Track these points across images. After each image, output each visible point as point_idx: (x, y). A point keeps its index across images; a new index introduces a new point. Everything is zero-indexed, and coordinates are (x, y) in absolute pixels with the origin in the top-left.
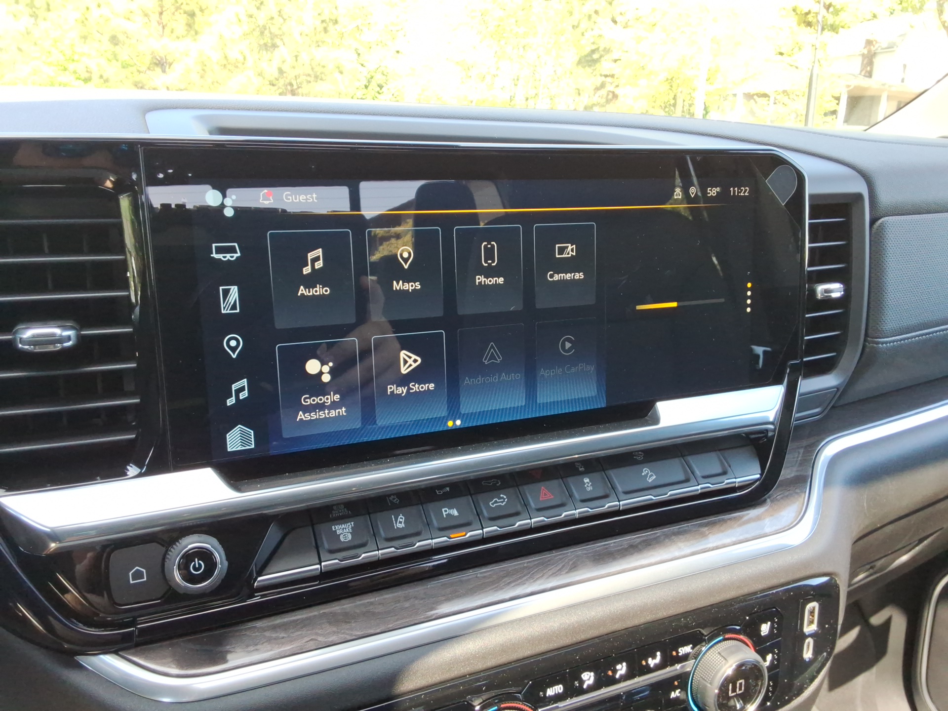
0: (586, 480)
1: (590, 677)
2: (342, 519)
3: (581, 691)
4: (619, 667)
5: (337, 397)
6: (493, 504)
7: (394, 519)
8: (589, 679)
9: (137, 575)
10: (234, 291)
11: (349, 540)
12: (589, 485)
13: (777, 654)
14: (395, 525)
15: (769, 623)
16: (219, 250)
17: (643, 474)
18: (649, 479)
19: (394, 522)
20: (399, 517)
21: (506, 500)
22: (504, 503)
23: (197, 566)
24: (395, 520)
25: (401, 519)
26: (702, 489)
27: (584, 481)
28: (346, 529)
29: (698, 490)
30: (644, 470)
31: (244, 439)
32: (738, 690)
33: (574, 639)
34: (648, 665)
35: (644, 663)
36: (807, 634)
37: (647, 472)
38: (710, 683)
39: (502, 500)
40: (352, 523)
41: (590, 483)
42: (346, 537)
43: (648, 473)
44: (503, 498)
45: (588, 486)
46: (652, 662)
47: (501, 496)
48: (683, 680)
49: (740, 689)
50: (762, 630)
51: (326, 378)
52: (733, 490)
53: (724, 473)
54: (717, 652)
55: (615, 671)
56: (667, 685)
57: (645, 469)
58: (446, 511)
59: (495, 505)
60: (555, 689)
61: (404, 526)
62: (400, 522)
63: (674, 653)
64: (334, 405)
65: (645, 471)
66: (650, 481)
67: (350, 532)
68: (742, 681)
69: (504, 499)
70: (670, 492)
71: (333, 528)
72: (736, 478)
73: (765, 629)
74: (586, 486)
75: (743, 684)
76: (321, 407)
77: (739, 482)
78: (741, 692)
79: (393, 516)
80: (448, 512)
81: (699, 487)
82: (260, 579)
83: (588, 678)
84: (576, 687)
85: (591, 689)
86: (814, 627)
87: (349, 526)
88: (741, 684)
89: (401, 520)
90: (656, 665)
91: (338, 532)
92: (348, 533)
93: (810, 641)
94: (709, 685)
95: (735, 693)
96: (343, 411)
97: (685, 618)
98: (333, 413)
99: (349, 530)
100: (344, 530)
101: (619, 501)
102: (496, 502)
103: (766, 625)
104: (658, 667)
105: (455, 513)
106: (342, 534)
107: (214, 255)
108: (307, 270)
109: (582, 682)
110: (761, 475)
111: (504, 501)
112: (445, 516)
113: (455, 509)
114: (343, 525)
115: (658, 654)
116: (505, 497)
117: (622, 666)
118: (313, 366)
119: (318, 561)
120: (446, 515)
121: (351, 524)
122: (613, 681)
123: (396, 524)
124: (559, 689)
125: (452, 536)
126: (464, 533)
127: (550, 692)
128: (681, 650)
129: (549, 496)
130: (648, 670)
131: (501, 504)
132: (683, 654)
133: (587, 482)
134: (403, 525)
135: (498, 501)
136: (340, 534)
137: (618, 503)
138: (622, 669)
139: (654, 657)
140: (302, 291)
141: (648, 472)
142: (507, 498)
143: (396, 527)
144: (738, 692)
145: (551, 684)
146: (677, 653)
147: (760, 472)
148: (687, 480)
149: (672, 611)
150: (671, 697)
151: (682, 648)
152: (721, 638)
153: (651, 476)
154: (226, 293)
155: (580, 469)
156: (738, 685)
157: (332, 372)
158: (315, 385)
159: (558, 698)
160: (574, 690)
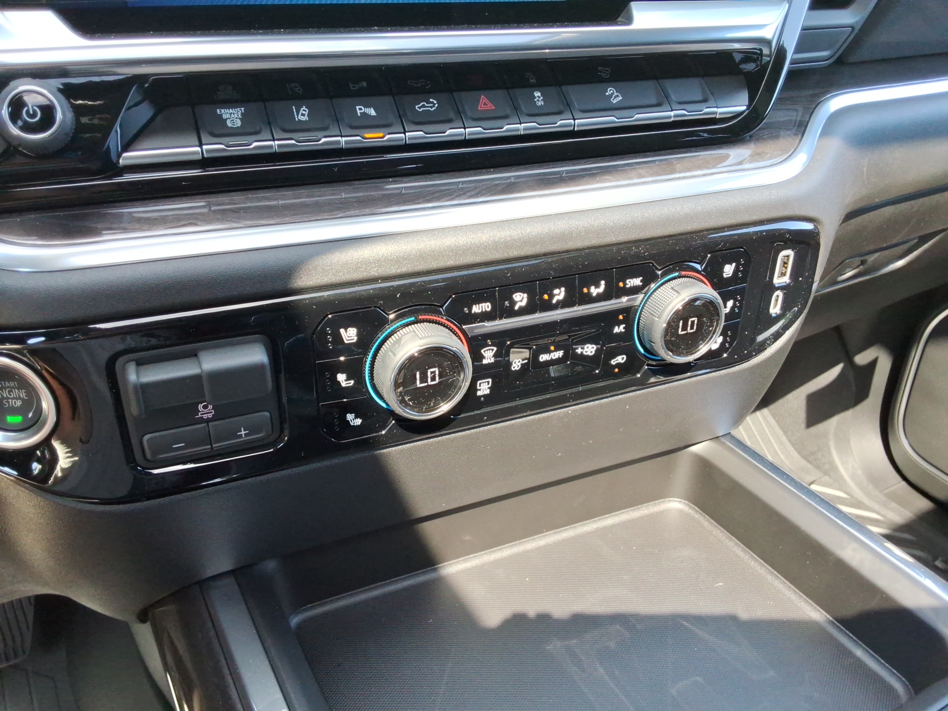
0: (537, 94)
1: (523, 298)
2: (230, 103)
3: (511, 313)
4: (556, 291)
6: (419, 108)
7: (295, 110)
8: (521, 301)
11: (238, 127)
12: (540, 100)
13: (740, 301)
14: (296, 116)
15: (734, 264)
17: (607, 94)
18: (613, 100)
19: (295, 113)
20: (302, 109)
21: (436, 105)
22: (434, 108)
23: (31, 112)
24: (296, 112)
25: (304, 110)
26: (675, 116)
27: (534, 95)
28: (234, 114)
29: (670, 117)
30: (609, 89)
32: (689, 328)
33: (506, 255)
34: (589, 294)
35: (585, 290)
36: (776, 286)
37: (612, 91)
38: (659, 317)
39: (432, 105)
40: (243, 109)
41: (542, 98)
42: (234, 123)
43: (613, 94)
44: (432, 103)
45: (538, 100)
46: (594, 291)
47: (431, 100)
48: (629, 313)
49: (692, 328)
50: (725, 270)
52: (713, 121)
53: (705, 101)
54: (670, 287)
55: (551, 296)
56: (611, 317)
57: (611, 88)
58: (360, 109)
59: (422, 109)
60: (482, 307)
61: (307, 119)
62: (303, 115)
63: (621, 284)
65: (610, 91)
66: (614, 102)
67: (239, 118)
68: (695, 319)
69: (435, 104)
70: (636, 116)
71: (218, 110)
72: (717, 107)
73: (729, 270)
74: (536, 100)
75: (696, 322)
77: (720, 114)
78: (692, 331)
79: (294, 107)
80: (363, 111)
81: (672, 113)
82: (125, 155)
83: (521, 299)
84: (507, 307)
85: (523, 311)
86: (786, 279)
87: (238, 111)
88: (693, 322)
89: (304, 112)
90: (598, 294)
91: (224, 117)
92: (237, 118)
93: (779, 294)
94: (657, 319)
95: (686, 332)
97: (637, 247)
99: (238, 115)
100: (232, 115)
101: (574, 120)
102: (423, 106)
103: (730, 266)
104: (601, 298)
105: (372, 112)
106: (229, 118)
109: (513, 303)
110: (749, 107)
111: (434, 106)
112: (359, 115)
113: (372, 108)
114: (231, 110)
115: (603, 282)
116: (435, 102)
117: (560, 292)
119: (197, 143)
120: (360, 113)
121: (241, 110)
122: (548, 306)
123: (298, 115)
124: (486, 307)
125: (367, 136)
126: (381, 135)
127: (476, 309)
128: (630, 282)
129: (490, 106)
130: (589, 299)
131: (430, 109)
132: (631, 287)
133: (538, 97)
134: (305, 118)
135: (426, 105)
136: (227, 119)
137: (572, 121)
138: (560, 294)
139: (597, 286)
141: (614, 92)
142: (437, 103)
143: (297, 120)
144: (689, 331)
145: (478, 301)
146: (625, 284)
147: (747, 103)
148: (659, 105)
149: (622, 238)
150: (615, 332)
151: (631, 280)
152: (676, 274)
153: (617, 96)
155: (531, 81)
156: (690, 323)
159: (485, 317)
160: (504, 310)
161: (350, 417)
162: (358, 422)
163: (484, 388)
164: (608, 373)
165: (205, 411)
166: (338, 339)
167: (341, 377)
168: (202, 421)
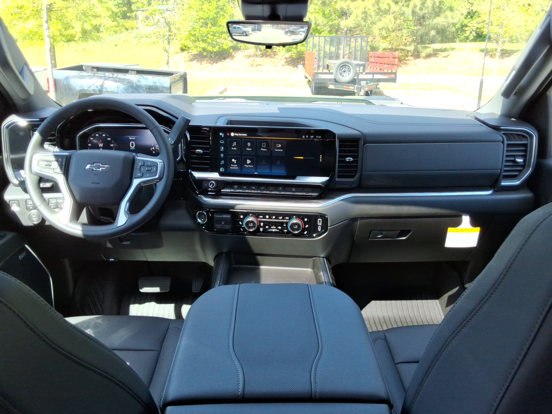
2: (236, 185)
3: (265, 218)
4: (273, 217)
5: (237, 166)
9: (206, 185)
10: (223, 147)
16: (221, 141)
17: (292, 189)
18: (293, 191)
23: (212, 184)
25: (245, 187)
31: (223, 170)
34: (279, 218)
41: (281, 189)
46: (280, 218)
51: (235, 162)
54: (294, 220)
55: (272, 217)
56: (283, 223)
63: (285, 218)
64: (236, 167)
70: (297, 193)
71: (234, 186)
73: (306, 220)
76: (234, 167)
77: (312, 195)
78: (296, 228)
82: (222, 190)
83: (267, 217)
85: (267, 219)
86: (320, 224)
92: (236, 187)
93: (320, 227)
96: (237, 168)
97: (288, 212)
98: (236, 168)
101: (285, 192)
102: (262, 188)
104: (281, 219)
105: (254, 188)
107: (220, 142)
108: (233, 145)
109: (266, 217)
110: (318, 195)
118: (233, 160)
119: (231, 190)
120: (252, 188)
122: (272, 219)
124: (262, 217)
125: (252, 191)
126: (254, 191)
127: (260, 217)
129: (272, 189)
130: (279, 219)
132: (287, 219)
138: (274, 217)
139: (281, 217)
140: (232, 148)
141: (294, 189)
142: (264, 188)
145: (261, 216)
150: (284, 226)
151: (287, 217)
154: (222, 148)
157: (236, 161)
158: (233, 163)
159: (261, 218)
160: (264, 218)
161: (241, 229)
162: (242, 230)
163: (261, 229)
164: (283, 232)
165: (223, 223)
166: (240, 217)
167: (240, 223)
168: (222, 224)
